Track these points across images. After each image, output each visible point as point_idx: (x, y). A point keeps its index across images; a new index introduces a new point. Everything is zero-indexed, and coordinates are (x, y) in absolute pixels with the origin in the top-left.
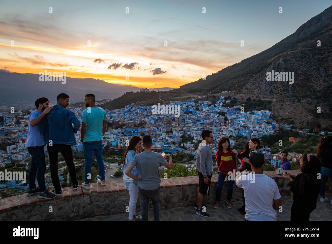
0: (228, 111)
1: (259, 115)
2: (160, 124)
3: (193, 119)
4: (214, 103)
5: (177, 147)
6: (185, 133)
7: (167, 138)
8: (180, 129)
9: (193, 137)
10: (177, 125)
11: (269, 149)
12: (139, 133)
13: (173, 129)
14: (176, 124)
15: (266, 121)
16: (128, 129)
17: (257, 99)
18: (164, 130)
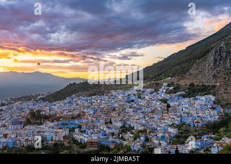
0: (171, 98)
1: (203, 100)
2: (99, 114)
3: (134, 107)
4: (157, 90)
5: (116, 138)
6: (125, 123)
7: (105, 129)
8: (120, 119)
9: (134, 127)
10: (117, 115)
11: (212, 136)
12: (76, 125)
13: (112, 119)
14: (116, 114)
15: (210, 107)
16: (64, 122)
17: (201, 84)
18: (103, 121)
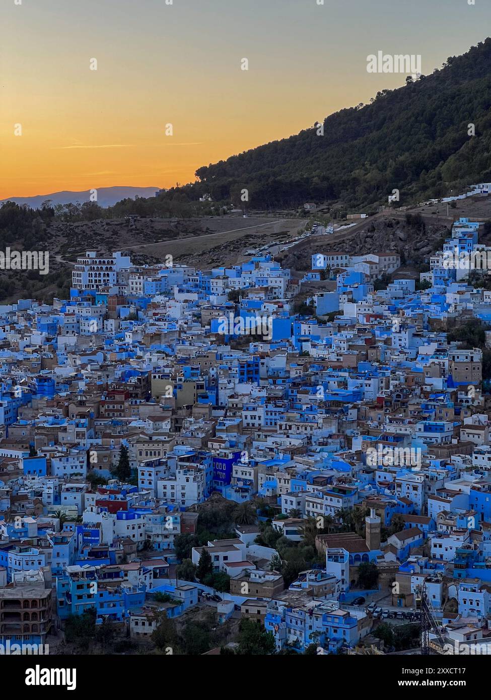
2: (44, 421)
3: (274, 377)
7: (91, 517)
8: (184, 450)
9: (276, 497)
10: (166, 426)
13: (133, 452)
14: (156, 419)
